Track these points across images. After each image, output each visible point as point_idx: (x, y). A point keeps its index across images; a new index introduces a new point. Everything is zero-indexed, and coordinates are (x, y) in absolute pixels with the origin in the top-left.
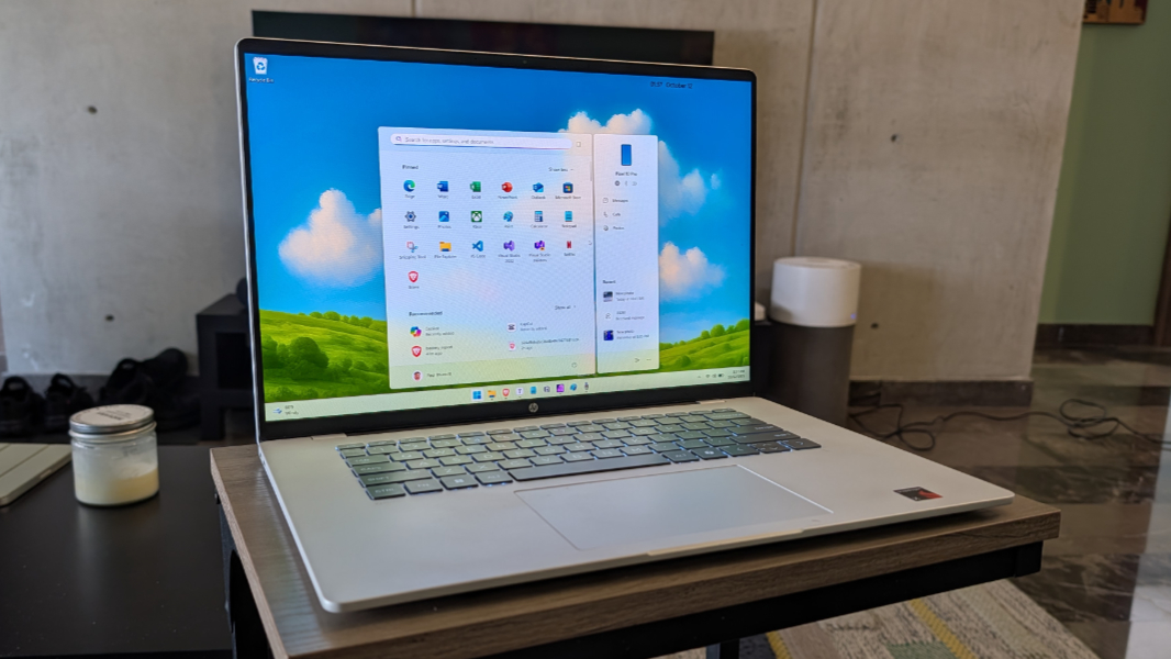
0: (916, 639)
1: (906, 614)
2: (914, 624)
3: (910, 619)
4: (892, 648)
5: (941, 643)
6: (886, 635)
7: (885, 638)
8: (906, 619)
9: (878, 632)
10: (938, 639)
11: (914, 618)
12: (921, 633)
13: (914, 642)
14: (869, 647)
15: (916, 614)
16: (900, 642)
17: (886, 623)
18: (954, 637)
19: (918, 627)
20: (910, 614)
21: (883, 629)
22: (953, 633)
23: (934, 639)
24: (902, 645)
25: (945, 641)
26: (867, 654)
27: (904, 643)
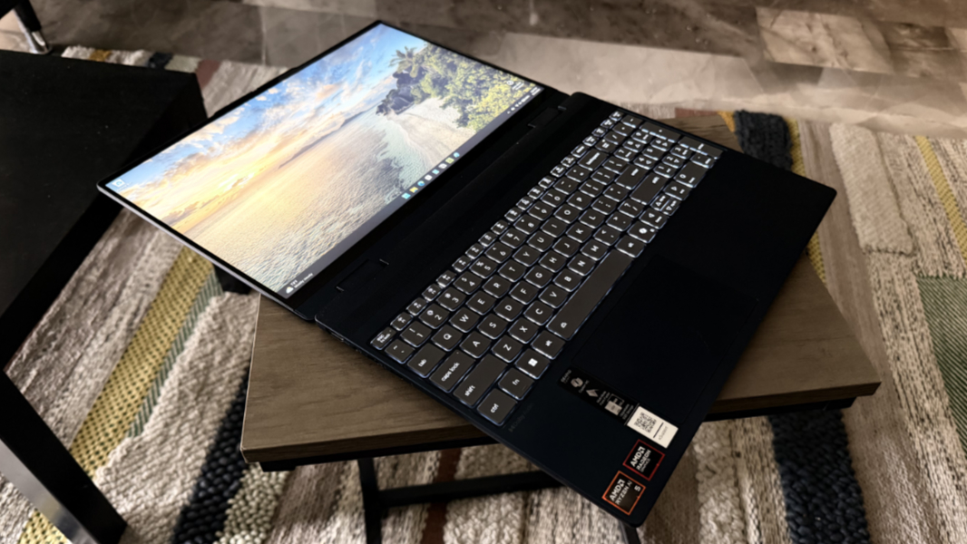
0: (946, 272)
1: (947, 240)
2: (950, 254)
3: (948, 247)
4: (922, 278)
6: (920, 264)
7: (918, 267)
8: (944, 248)
9: (914, 258)
11: (952, 246)
12: (954, 266)
13: (944, 275)
14: (900, 276)
15: (955, 243)
16: (931, 273)
17: (923, 249)
19: (953, 259)
20: (949, 242)
21: (919, 256)
23: (964, 274)
24: (932, 277)
26: (897, 283)
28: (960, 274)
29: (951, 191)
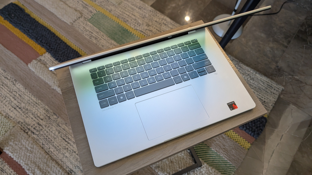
0: (93, 14)
1: (85, 5)
2: (89, 8)
3: (87, 6)
4: (89, 20)
5: (99, 11)
6: (86, 17)
7: (86, 18)
8: (86, 8)
9: (83, 17)
10: (97, 11)
11: (88, 5)
12: (92, 11)
13: (93, 15)
14: (85, 25)
15: (87, 4)
16: (90, 17)
17: (83, 12)
18: (100, 7)
19: (90, 9)
20: (86, 5)
21: (83, 15)
22: (99, 6)
23: (96, 11)
24: (91, 18)
25: (99, 10)
26: (85, 27)
27: (91, 17)
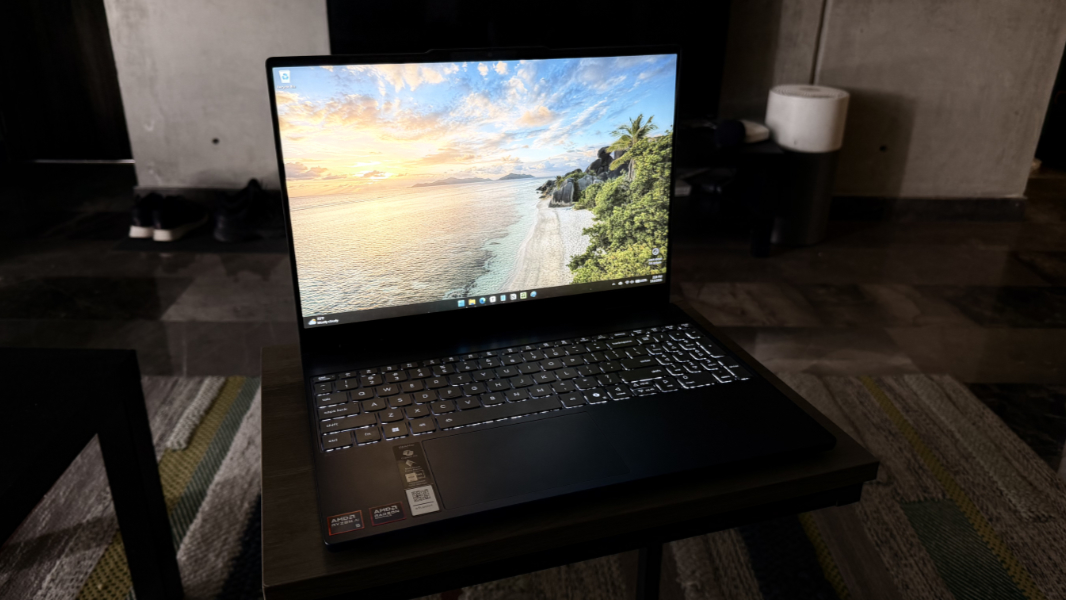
0: (926, 495)
1: (917, 466)
2: (925, 478)
3: (920, 472)
4: (905, 505)
5: (951, 500)
6: (900, 491)
7: (898, 494)
8: (917, 473)
9: (892, 486)
10: (948, 497)
11: (925, 471)
12: (932, 489)
13: (925, 499)
14: (884, 505)
15: (926, 468)
16: (913, 498)
18: (963, 493)
19: (928, 482)
20: (920, 467)
21: (896, 483)
22: (961, 489)
23: (944, 495)
24: (914, 502)
25: (954, 498)
26: (883, 512)
27: (916, 500)
28: (940, 496)
29: (906, 421)
